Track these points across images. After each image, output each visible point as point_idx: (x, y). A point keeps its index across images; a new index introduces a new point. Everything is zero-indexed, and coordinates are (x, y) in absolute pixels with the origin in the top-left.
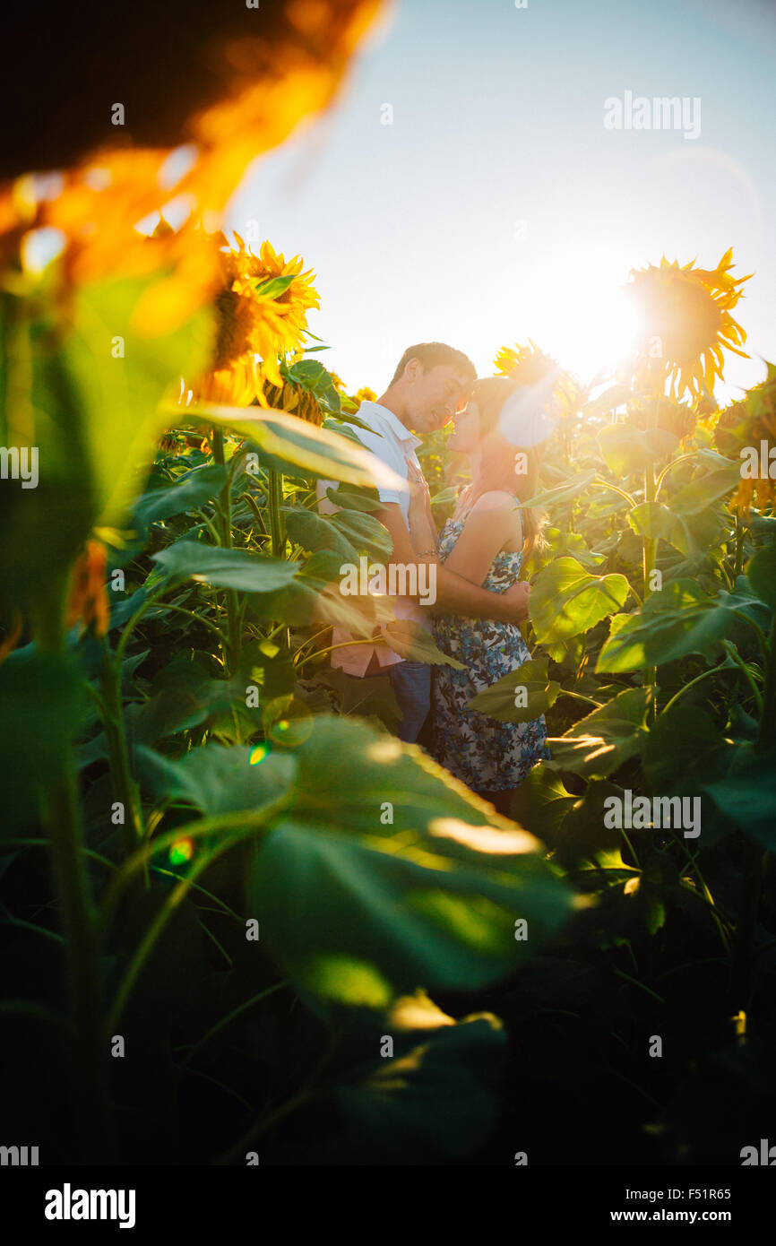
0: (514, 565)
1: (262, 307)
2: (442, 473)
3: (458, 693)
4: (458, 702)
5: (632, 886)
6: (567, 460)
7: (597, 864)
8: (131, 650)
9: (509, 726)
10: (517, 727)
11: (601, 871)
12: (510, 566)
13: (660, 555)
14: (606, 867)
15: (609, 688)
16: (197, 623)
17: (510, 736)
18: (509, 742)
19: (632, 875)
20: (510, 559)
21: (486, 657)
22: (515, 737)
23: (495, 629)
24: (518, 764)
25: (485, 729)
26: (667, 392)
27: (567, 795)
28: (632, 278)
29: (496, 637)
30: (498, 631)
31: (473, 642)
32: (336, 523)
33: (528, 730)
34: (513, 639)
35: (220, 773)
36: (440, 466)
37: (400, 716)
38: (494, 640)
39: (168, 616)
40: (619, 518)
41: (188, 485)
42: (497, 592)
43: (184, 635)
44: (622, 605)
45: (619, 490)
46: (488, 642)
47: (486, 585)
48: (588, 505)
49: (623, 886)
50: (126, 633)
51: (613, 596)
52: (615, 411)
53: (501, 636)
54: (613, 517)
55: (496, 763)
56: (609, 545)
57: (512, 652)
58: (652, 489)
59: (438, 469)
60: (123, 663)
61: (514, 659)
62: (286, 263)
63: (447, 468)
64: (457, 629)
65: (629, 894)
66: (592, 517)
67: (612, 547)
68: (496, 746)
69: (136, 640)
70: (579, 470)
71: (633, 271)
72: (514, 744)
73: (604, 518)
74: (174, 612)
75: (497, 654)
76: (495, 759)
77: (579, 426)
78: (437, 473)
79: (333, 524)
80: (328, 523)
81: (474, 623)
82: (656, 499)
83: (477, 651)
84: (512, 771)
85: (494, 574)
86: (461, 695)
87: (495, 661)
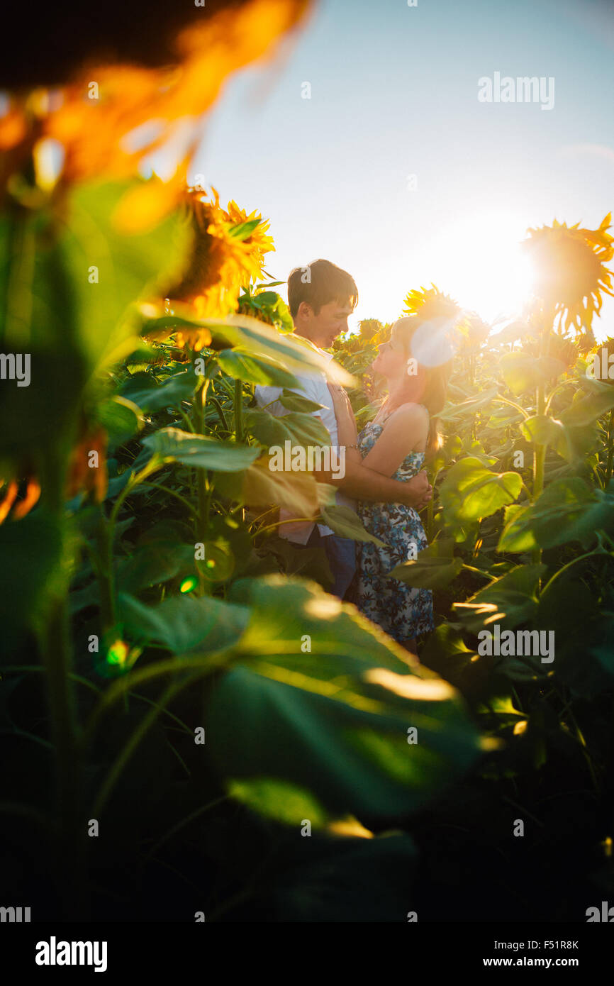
0: (418, 462)
1: (231, 247)
2: (372, 388)
3: (366, 559)
4: (366, 567)
5: (521, 728)
6: (472, 380)
7: (491, 708)
8: (121, 517)
9: (404, 589)
10: (411, 591)
11: (493, 714)
12: (415, 463)
13: (547, 459)
14: (497, 711)
15: (502, 566)
16: (175, 499)
17: (404, 598)
18: (403, 602)
19: (520, 719)
20: (415, 457)
21: (391, 532)
22: (408, 599)
23: (400, 511)
24: (408, 622)
25: (385, 591)
26: (555, 329)
27: (466, 650)
28: (529, 236)
29: (399, 517)
30: (402, 513)
31: (381, 520)
32: (286, 423)
33: (419, 595)
34: (414, 521)
35: (188, 619)
36: (371, 383)
37: (333, 580)
38: (398, 520)
39: (151, 493)
40: (513, 429)
41: (171, 388)
42: (403, 481)
43: (162, 509)
44: (516, 497)
45: (517, 406)
46: (393, 521)
47: (395, 476)
48: (488, 418)
49: (513, 728)
50: (118, 503)
51: (510, 491)
52: (513, 344)
53: (404, 517)
54: (508, 427)
55: (390, 618)
56: (505, 450)
57: (411, 532)
58: (543, 405)
59: (369, 385)
60: (113, 528)
61: (413, 536)
62: (247, 215)
63: (376, 384)
64: (370, 509)
65: (518, 735)
66: (491, 427)
67: (507, 452)
68: (392, 604)
69: (125, 511)
70: (481, 389)
71: (530, 230)
72: (407, 605)
73: (501, 428)
74: (156, 489)
75: (399, 531)
76: (390, 615)
77: (482, 355)
78: (367, 388)
79: (285, 424)
80: (280, 423)
81: (382, 505)
82: (545, 414)
83: (383, 527)
84: (403, 626)
85: (402, 468)
86: (368, 561)
87: (397, 537)
